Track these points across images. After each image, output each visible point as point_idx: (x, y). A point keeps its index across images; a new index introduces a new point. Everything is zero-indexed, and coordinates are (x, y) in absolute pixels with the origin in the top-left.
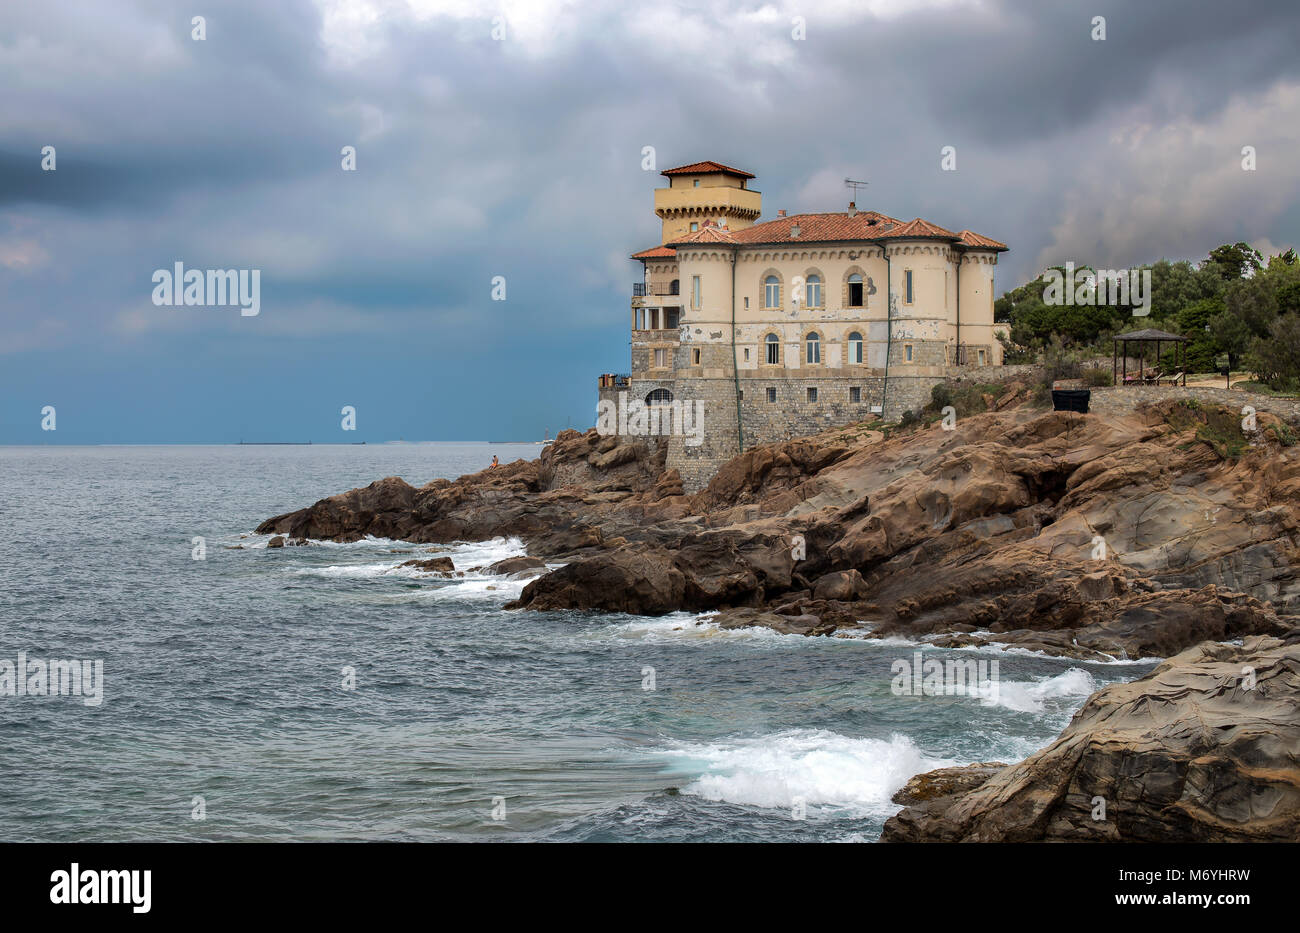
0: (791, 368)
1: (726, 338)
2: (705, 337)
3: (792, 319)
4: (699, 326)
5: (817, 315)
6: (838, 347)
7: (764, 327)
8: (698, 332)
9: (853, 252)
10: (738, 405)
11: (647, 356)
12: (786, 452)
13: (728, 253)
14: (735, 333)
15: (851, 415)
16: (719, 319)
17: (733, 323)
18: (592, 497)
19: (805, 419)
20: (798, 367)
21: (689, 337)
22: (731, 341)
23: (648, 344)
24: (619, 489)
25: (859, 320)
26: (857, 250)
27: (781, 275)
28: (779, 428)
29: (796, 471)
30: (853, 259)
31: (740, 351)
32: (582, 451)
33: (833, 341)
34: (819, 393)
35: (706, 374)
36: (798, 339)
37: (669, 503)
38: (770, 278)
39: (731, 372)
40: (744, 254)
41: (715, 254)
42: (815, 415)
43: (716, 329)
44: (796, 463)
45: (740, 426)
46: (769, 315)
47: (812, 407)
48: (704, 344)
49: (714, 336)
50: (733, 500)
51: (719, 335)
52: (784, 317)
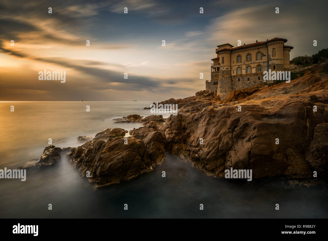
0: (244, 74)
1: (229, 69)
2: (225, 69)
3: (244, 64)
4: (223, 67)
5: (250, 62)
6: (255, 68)
7: (237, 66)
8: (223, 68)
9: (259, 48)
10: (232, 82)
11: (214, 76)
12: (243, 90)
13: (229, 52)
14: (231, 68)
15: (258, 83)
16: (227, 65)
17: (231, 66)
18: (203, 101)
19: (247, 84)
20: (245, 74)
21: (221, 69)
22: (230, 70)
23: (214, 74)
24: (208, 100)
25: (260, 62)
26: (259, 47)
27: (241, 55)
28: (241, 86)
29: (246, 94)
30: (258, 49)
31: (232, 72)
32: (202, 93)
33: (254, 68)
34: (250, 79)
35: (225, 76)
36: (245, 68)
37: (217, 102)
38: (239, 56)
39: (230, 76)
40: (233, 52)
41: (227, 52)
42: (249, 83)
43: (227, 67)
44: (246, 93)
45: (232, 87)
46: (239, 64)
47: (249, 82)
48: (225, 70)
49: (226, 69)
50: (231, 101)
51: (228, 69)
52: (242, 64)
